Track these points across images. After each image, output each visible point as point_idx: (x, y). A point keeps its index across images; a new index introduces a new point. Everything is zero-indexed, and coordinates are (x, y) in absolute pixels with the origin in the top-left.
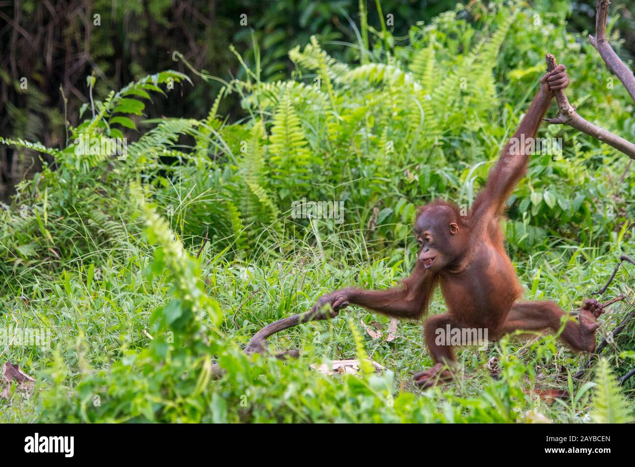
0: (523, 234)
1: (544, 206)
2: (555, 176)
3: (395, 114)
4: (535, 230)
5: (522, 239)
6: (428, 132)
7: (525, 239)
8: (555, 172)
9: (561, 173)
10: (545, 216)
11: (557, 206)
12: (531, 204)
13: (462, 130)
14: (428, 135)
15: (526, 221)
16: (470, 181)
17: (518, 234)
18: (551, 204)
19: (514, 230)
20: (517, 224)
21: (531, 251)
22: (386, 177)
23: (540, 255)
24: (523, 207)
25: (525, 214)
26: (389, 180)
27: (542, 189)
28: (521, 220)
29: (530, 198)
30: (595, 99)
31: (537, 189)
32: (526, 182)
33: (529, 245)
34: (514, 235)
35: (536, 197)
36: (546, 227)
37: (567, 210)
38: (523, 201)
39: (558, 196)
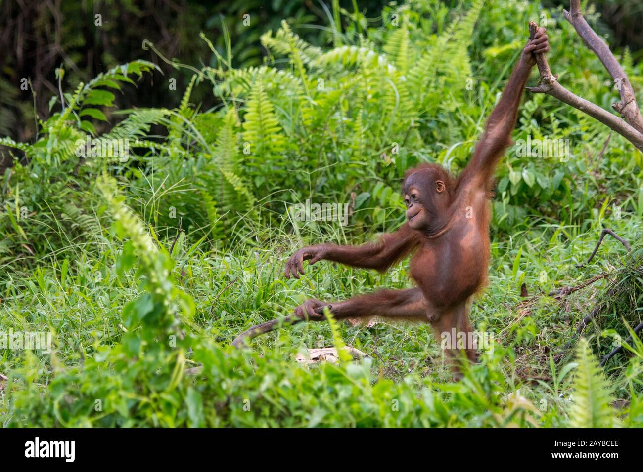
0: (503, 214)
1: (523, 185)
3: (370, 96)
4: (515, 210)
5: (502, 219)
6: (403, 114)
7: (505, 219)
10: (524, 195)
11: (537, 184)
12: (510, 183)
13: (439, 110)
14: (404, 117)
15: (506, 201)
16: (447, 162)
17: (498, 214)
18: (530, 183)
19: (494, 211)
20: (497, 204)
21: (511, 231)
22: (363, 161)
23: (520, 235)
24: (502, 186)
25: (504, 194)
26: (366, 164)
27: (520, 168)
28: (501, 200)
29: (508, 177)
31: (516, 168)
32: (504, 162)
33: (509, 225)
34: (494, 215)
35: (514, 176)
36: (526, 206)
37: (546, 188)
38: (502, 181)
39: (537, 174)
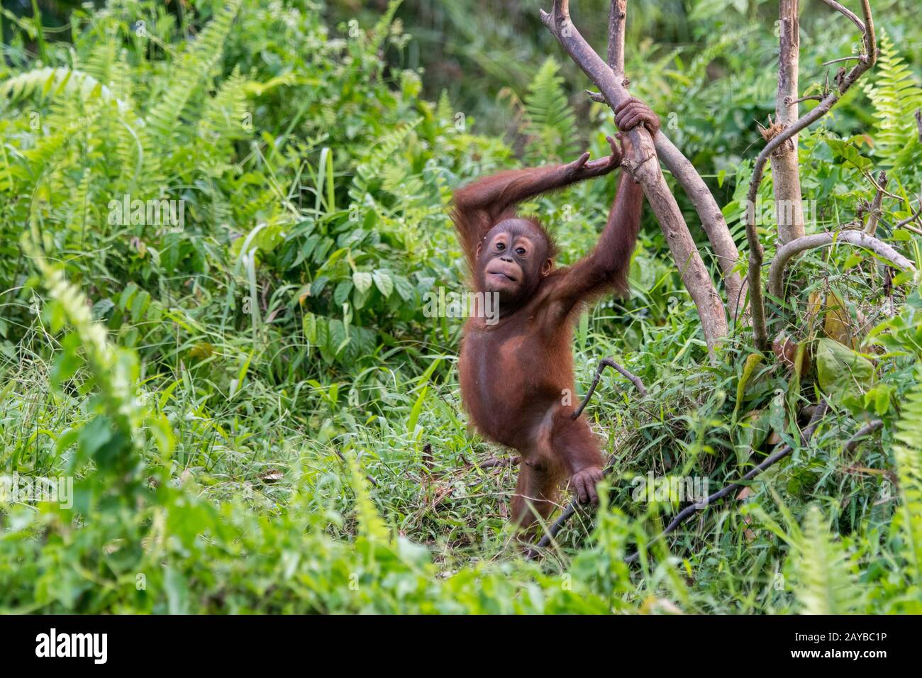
0: (342, 339)
1: (375, 291)
2: (385, 247)
3: (90, 149)
4: (359, 331)
5: (341, 347)
6: (146, 178)
7: (346, 347)
8: (385, 239)
9: (394, 243)
10: (371, 311)
11: (395, 293)
12: (354, 289)
13: (197, 175)
14: (146, 184)
15: (348, 318)
16: (247, 254)
17: (334, 338)
18: (386, 292)
19: (328, 333)
20: (333, 323)
21: (353, 366)
22: (85, 250)
23: (369, 375)
24: (341, 294)
25: (346, 306)
26: (90, 255)
27: (370, 267)
28: (341, 318)
29: (352, 280)
30: (371, 129)
31: (361, 268)
32: (344, 255)
33: (351, 356)
34: (328, 339)
35: (362, 279)
36: (375, 326)
37: (410, 300)
38: (340, 286)
39: (397, 277)
